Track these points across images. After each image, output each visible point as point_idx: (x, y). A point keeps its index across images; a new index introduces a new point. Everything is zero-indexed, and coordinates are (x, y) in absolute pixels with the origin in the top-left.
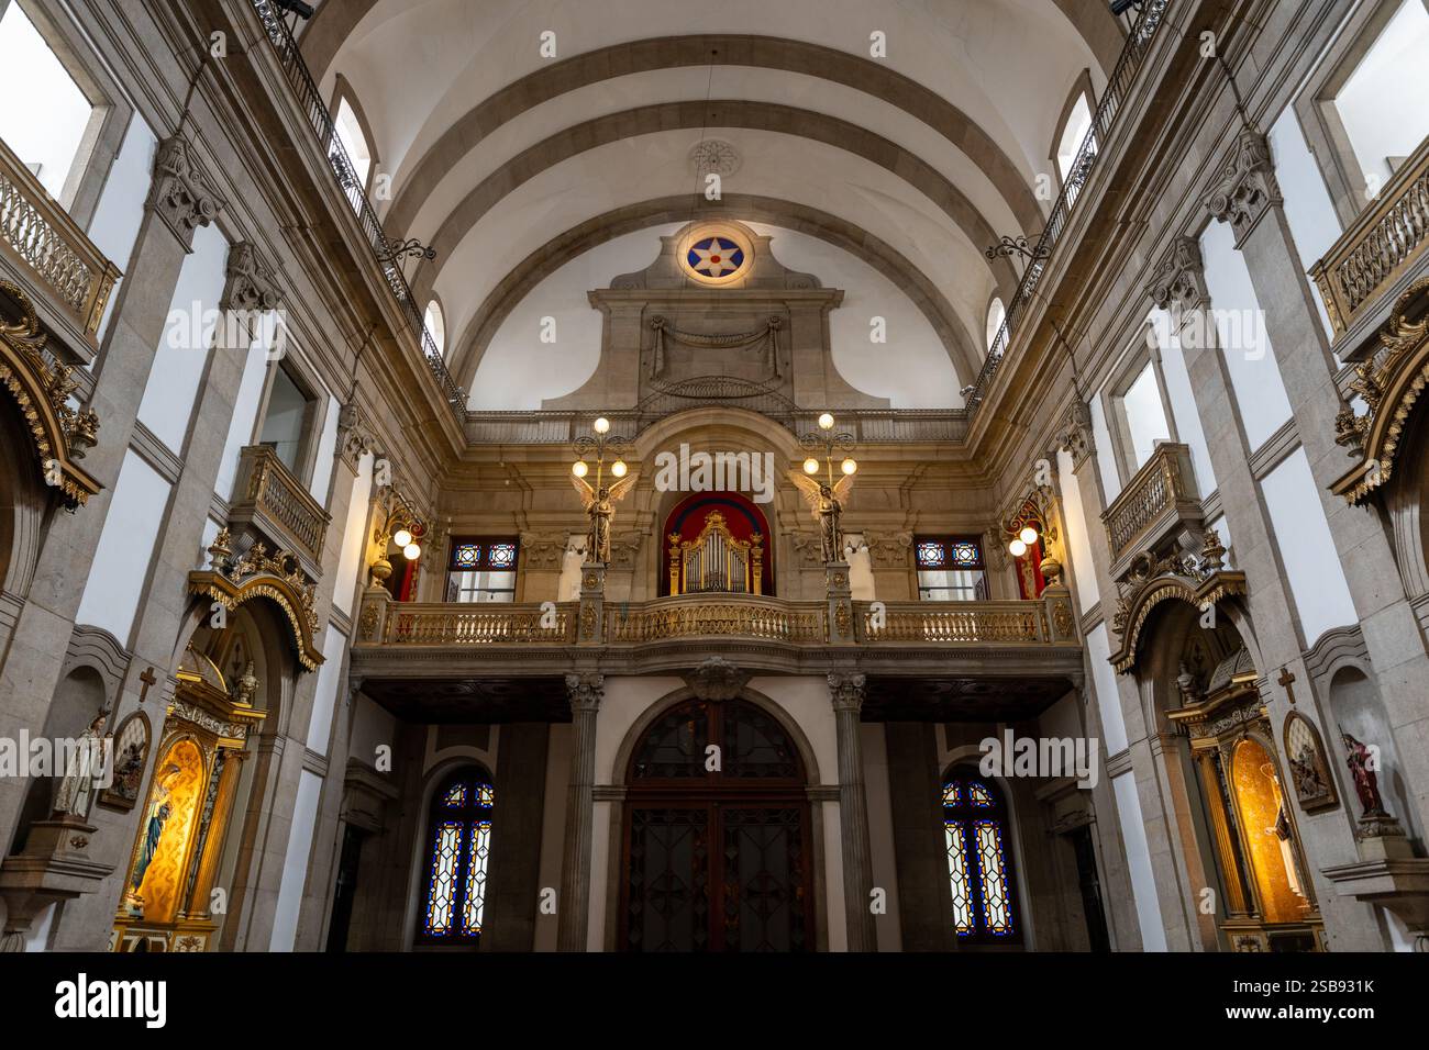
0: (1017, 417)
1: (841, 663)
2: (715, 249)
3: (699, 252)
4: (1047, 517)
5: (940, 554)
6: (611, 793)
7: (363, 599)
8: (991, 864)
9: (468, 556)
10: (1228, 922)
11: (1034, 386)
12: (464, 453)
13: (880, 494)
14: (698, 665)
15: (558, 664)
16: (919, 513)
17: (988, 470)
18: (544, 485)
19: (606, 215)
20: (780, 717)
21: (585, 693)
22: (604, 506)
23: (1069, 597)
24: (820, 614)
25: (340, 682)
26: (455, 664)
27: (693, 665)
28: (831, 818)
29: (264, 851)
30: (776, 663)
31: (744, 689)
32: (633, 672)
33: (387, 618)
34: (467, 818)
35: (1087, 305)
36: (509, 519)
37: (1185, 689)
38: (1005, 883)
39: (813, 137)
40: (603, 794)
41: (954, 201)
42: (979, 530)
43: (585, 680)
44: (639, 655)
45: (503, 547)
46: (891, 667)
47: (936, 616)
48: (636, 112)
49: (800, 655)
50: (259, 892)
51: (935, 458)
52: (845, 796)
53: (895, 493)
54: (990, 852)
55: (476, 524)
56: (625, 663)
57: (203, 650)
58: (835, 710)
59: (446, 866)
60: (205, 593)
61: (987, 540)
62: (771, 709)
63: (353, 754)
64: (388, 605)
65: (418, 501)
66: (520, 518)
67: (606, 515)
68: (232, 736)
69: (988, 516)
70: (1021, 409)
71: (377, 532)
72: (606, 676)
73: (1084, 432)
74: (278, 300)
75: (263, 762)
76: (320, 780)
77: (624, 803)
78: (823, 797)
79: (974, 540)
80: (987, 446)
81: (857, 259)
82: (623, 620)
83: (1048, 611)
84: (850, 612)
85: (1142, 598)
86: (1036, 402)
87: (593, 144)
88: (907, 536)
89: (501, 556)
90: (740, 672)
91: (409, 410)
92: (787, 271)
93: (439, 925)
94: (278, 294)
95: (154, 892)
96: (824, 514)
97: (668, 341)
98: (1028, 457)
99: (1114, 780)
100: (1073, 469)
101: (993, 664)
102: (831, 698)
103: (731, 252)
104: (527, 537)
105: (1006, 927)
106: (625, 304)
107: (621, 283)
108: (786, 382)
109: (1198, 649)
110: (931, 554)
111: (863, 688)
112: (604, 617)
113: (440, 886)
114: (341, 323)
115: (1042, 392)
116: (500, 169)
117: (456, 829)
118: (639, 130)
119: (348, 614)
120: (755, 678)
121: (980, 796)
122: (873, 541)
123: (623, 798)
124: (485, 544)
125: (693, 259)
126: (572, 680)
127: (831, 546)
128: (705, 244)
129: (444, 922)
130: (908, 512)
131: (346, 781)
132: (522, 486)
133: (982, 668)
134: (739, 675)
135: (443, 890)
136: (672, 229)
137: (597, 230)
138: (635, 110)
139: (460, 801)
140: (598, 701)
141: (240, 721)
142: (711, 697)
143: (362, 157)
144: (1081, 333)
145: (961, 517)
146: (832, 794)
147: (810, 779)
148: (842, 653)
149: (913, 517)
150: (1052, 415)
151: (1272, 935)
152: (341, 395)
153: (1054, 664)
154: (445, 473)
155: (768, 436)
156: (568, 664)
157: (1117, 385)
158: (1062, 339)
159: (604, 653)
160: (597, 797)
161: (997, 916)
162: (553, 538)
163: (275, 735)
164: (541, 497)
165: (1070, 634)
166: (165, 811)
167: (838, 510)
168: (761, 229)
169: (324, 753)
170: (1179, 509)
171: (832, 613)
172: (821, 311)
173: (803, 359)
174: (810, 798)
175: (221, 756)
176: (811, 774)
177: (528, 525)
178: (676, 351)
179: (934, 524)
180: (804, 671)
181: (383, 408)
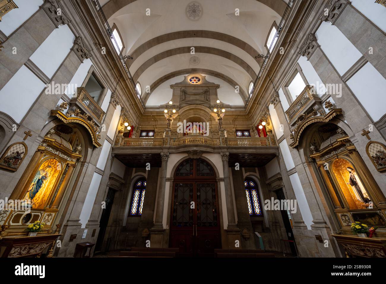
0: (258, 102)
1: (224, 150)
2: (195, 79)
3: (192, 79)
4: (267, 120)
5: (241, 134)
6: (170, 180)
7: (116, 137)
8: (255, 199)
9: (144, 134)
10: (336, 210)
11: (263, 94)
12: (144, 113)
13: (228, 122)
14: (191, 150)
15: (159, 150)
16: (236, 125)
17: (250, 117)
18: (160, 120)
19: (174, 72)
20: (210, 162)
21: (165, 157)
22: (171, 118)
23: (274, 136)
24: (218, 140)
25: (109, 154)
26: (136, 151)
27: (189, 150)
28: (222, 185)
29: (79, 191)
30: (209, 150)
31: (201, 156)
32: (176, 152)
33: (122, 141)
34: (141, 189)
35: (278, 69)
36: (153, 127)
37: (313, 150)
38: (259, 203)
39: (214, 54)
40: (168, 180)
41: (242, 63)
42: (249, 129)
43: (165, 154)
44: (177, 148)
45: (151, 132)
46: (235, 151)
47: (244, 141)
48: (179, 49)
49: (214, 148)
50: (76, 202)
51: (240, 114)
52: (226, 180)
53: (231, 122)
54: (255, 196)
55: (146, 128)
56: (174, 150)
57: (68, 140)
58: (222, 161)
59: (136, 199)
60: (55, 116)
61: (251, 131)
62: (208, 160)
63: (112, 171)
64: (122, 138)
65: (133, 122)
66: (155, 126)
67: (171, 120)
68: (72, 161)
69: (251, 126)
70: (259, 100)
71: (121, 124)
72: (170, 153)
73: (277, 98)
74: (90, 56)
75: (81, 169)
76: (102, 176)
77: (173, 182)
78: (220, 180)
79: (248, 131)
80: (251, 111)
81: (222, 80)
82: (174, 141)
83: (269, 139)
84: (225, 139)
85: (301, 126)
86: (263, 97)
87: (171, 55)
88: (234, 130)
89: (151, 134)
90: (201, 152)
91: (131, 101)
92: (209, 82)
93: (134, 212)
94: (91, 55)
95: (43, 201)
96: (218, 120)
97: (186, 94)
98: (261, 110)
99: (290, 176)
100: (274, 107)
101: (258, 150)
102: (221, 158)
103: (198, 79)
104: (156, 130)
105: (259, 213)
106: (177, 87)
107: (177, 85)
108: (209, 101)
109: (315, 140)
110: (239, 134)
111: (229, 156)
112: (170, 141)
113: (134, 203)
114: (112, 74)
115: (264, 95)
116: (152, 58)
117: (139, 191)
118: (180, 53)
119: (113, 140)
120: (204, 154)
121: (252, 184)
122: (227, 131)
123: (173, 181)
124: (148, 132)
125: (191, 80)
126: (162, 154)
127: (220, 126)
128: (193, 78)
129: (135, 212)
130: (234, 125)
131: (109, 177)
132: (155, 120)
133: (256, 151)
134: (200, 153)
135: (135, 204)
136: (186, 75)
137: (172, 75)
138: (179, 48)
139: (140, 185)
140: (168, 159)
141: (74, 157)
142: (194, 158)
143: (121, 46)
144: (275, 77)
145: (245, 126)
146: (222, 180)
147: (217, 177)
148: (224, 148)
149: (235, 126)
150: (268, 98)
151: (353, 213)
152: (112, 90)
153: (272, 150)
154: (140, 118)
155: (206, 110)
156: (161, 150)
157: (287, 83)
158: (270, 79)
159: (169, 148)
160: (167, 180)
161: (257, 211)
162: (161, 130)
163: (85, 162)
164: (159, 122)
165: (275, 144)
166: (44, 178)
167: (222, 119)
168: (203, 75)
169: (103, 170)
170: (314, 99)
171: (221, 140)
172: (215, 89)
173: (212, 97)
174: (217, 181)
175: (67, 165)
176: (217, 175)
177: (156, 128)
178: (187, 96)
179: (240, 127)
180: (215, 152)
181: (124, 98)
